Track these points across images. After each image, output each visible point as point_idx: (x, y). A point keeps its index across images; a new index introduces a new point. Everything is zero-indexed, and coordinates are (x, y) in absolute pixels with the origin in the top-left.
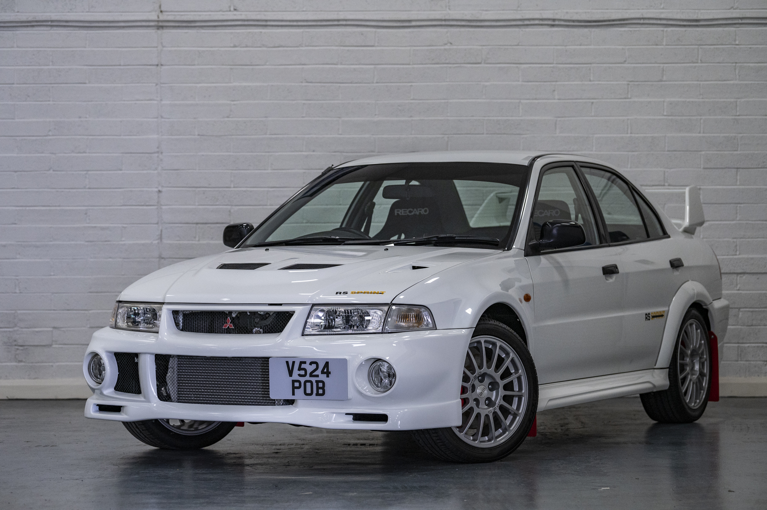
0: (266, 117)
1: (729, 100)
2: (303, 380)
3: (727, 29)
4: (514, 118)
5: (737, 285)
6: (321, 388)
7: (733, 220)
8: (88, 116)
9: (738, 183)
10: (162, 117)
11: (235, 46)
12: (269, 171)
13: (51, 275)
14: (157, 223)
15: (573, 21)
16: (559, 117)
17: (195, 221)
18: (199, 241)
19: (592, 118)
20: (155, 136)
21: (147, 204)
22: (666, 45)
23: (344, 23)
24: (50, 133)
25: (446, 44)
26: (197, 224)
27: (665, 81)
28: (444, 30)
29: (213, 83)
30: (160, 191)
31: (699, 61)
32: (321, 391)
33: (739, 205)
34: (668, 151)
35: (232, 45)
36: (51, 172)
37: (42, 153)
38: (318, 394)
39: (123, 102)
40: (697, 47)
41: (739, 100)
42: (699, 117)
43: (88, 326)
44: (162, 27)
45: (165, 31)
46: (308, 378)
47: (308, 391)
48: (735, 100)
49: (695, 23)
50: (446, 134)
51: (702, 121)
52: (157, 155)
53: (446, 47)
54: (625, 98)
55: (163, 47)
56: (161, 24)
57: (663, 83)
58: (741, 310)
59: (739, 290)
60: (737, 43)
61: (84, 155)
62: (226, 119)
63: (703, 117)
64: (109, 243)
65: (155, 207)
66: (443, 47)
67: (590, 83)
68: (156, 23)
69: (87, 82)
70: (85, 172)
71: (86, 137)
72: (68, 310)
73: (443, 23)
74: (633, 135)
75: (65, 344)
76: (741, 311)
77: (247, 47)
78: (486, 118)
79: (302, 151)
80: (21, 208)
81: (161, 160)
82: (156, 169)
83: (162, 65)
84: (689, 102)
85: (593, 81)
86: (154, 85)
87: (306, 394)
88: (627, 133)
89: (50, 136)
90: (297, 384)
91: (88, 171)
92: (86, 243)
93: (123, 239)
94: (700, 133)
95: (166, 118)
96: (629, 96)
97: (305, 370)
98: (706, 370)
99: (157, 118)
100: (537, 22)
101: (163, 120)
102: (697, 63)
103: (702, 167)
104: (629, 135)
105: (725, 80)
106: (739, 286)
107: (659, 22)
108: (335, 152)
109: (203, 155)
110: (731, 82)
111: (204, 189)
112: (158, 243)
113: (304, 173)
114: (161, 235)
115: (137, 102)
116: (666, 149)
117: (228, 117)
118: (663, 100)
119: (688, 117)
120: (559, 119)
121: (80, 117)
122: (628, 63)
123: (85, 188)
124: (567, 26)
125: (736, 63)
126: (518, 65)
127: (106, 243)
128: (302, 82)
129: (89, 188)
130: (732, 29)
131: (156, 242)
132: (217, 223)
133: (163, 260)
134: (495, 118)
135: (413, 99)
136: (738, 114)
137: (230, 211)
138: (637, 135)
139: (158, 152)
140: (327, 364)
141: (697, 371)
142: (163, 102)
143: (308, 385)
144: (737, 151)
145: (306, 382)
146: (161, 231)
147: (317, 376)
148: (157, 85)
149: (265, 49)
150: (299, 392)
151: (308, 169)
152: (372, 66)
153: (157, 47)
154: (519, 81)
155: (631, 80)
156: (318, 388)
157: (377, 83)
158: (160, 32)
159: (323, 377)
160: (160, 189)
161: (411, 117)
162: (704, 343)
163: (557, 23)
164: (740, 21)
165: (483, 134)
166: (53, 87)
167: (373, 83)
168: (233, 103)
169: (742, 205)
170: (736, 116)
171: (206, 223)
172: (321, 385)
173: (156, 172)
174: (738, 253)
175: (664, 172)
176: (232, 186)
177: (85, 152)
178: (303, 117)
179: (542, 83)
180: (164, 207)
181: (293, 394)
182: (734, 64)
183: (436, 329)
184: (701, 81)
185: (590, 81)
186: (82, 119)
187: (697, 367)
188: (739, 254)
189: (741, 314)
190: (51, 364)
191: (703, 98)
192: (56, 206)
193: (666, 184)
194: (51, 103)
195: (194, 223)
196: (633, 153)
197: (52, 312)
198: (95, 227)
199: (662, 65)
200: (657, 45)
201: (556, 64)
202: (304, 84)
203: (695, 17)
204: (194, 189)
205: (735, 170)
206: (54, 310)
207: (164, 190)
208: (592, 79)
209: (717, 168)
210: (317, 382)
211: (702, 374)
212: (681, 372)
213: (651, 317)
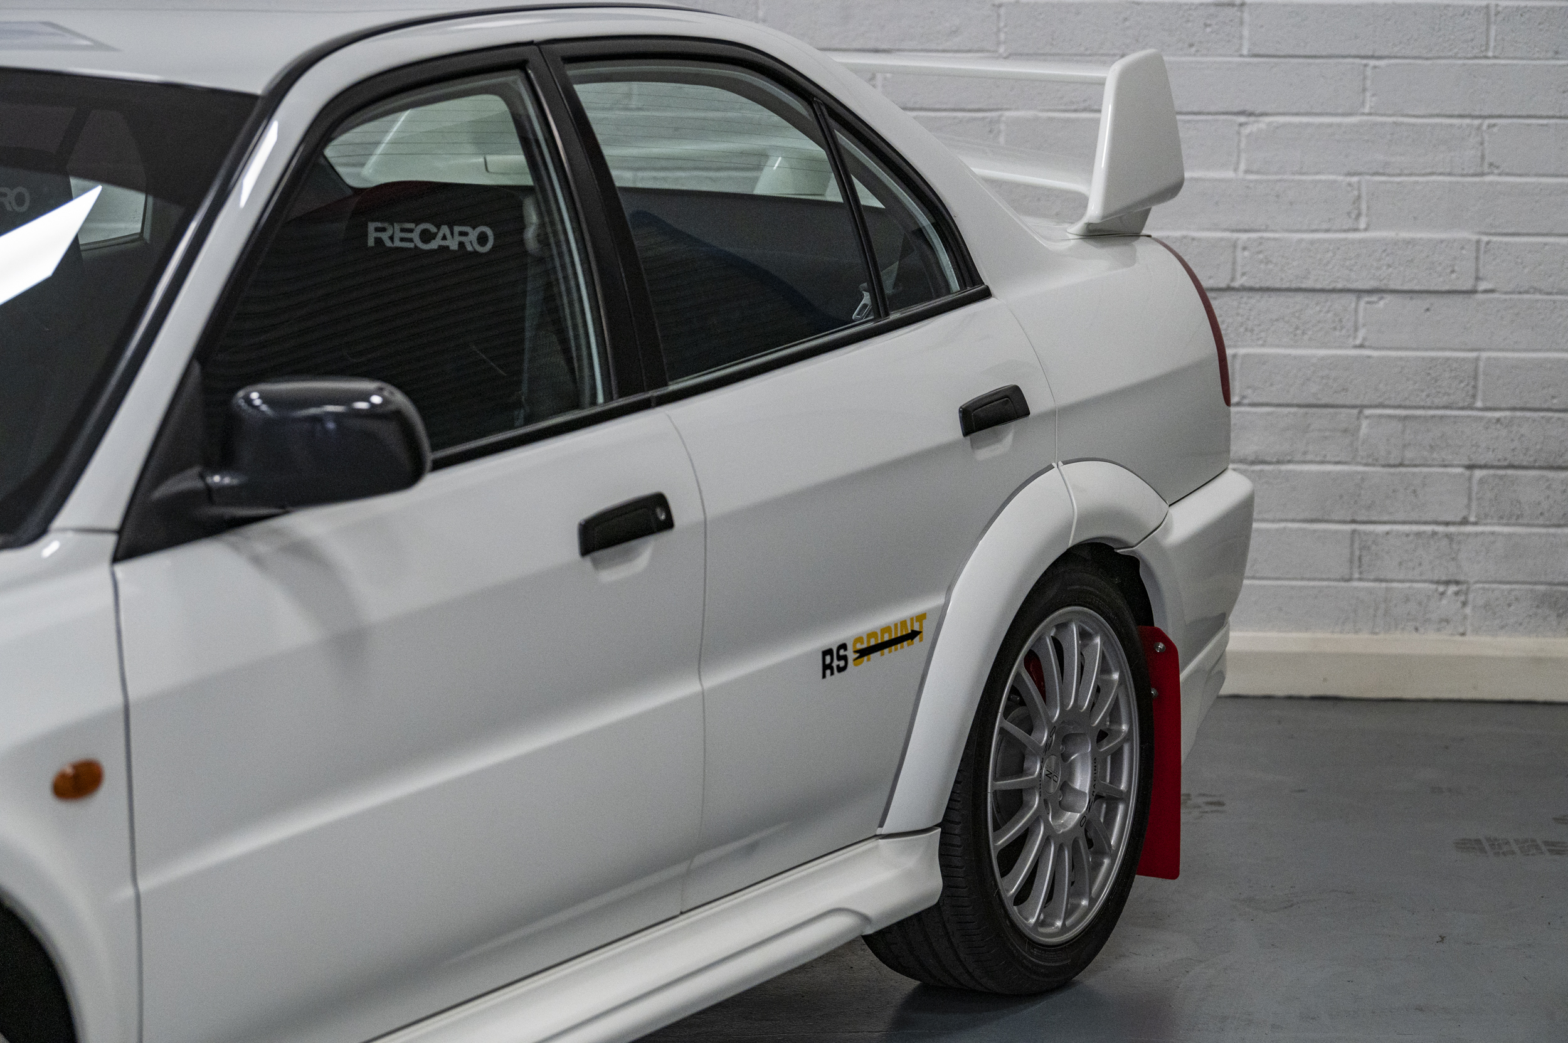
5: (1356, 330)
58: (1367, 412)
59: (1361, 346)
76: (1367, 417)
98: (1127, 781)
106: (1362, 333)
141: (1081, 793)
162: (1121, 676)
187: (1082, 781)
189: (1365, 423)
211: (1103, 796)
212: (996, 828)
213: (851, 655)
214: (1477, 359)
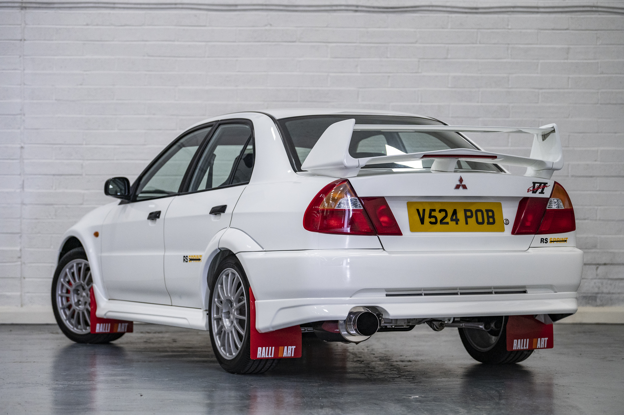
0: (113, 85)
1: (502, 75)
3: (501, 16)
4: (323, 88)
9: (510, 144)
10: (24, 84)
11: (87, 25)
12: (116, 131)
14: (20, 175)
15: (374, 7)
16: (361, 88)
17: (53, 173)
18: (55, 189)
19: (388, 89)
20: (18, 100)
21: (12, 158)
22: (451, 28)
23: (180, 6)
25: (266, 25)
26: (54, 175)
27: (450, 59)
28: (264, 13)
29: (68, 56)
30: (22, 148)
31: (478, 42)
34: (452, 117)
35: (85, 23)
40: (476, 30)
41: (511, 75)
42: (478, 89)
44: (25, 8)
45: (28, 11)
48: (507, 75)
49: (474, 10)
50: (266, 102)
51: (480, 92)
52: (19, 116)
53: (267, 28)
54: (416, 73)
55: (26, 24)
56: (24, 5)
57: (448, 60)
60: (510, 27)
62: (80, 87)
63: (481, 89)
65: (18, 161)
66: (264, 28)
68: (20, 5)
73: (264, 7)
74: (422, 104)
77: (97, 25)
78: (300, 88)
79: (144, 115)
81: (24, 121)
82: (19, 128)
83: (25, 40)
84: (469, 76)
85: (390, 58)
86: (18, 57)
88: (418, 102)
94: (478, 102)
95: (27, 85)
96: (420, 71)
99: (20, 85)
100: (343, 8)
101: (25, 86)
102: (476, 43)
105: (499, 59)
107: (445, 9)
108: (172, 115)
109: (59, 117)
110: (505, 60)
111: (61, 146)
112: (21, 191)
113: (146, 133)
114: (23, 184)
115: (3, 71)
117: (81, 85)
118: (447, 74)
119: (468, 89)
120: (361, 90)
122: (420, 43)
124: (369, 12)
125: (508, 44)
126: (327, 44)
128: (144, 56)
130: (506, 16)
131: (18, 191)
132: (72, 175)
133: (24, 206)
134: (307, 88)
135: (239, 71)
136: (510, 86)
137: (82, 165)
138: (425, 104)
142: (26, 72)
144: (508, 117)
146: (23, 181)
148: (20, 56)
149: (113, 27)
151: (149, 130)
152: (204, 44)
153: (21, 25)
154: (327, 57)
155: (421, 57)
157: (208, 57)
158: (23, 11)
160: (23, 145)
161: (236, 86)
163: (360, 9)
164: (512, 9)
165: (297, 101)
167: (204, 57)
168: (85, 73)
170: (508, 88)
171: (61, 175)
173: (19, 131)
176: (84, 143)
178: (145, 85)
179: (346, 59)
180: (26, 161)
182: (507, 46)
184: (480, 59)
185: (387, 58)
191: (481, 74)
195: (51, 175)
199: (447, 46)
200: (443, 28)
201: (360, 43)
202: (146, 58)
203: (475, 6)
204: (51, 146)
207: (26, 146)
208: (389, 56)
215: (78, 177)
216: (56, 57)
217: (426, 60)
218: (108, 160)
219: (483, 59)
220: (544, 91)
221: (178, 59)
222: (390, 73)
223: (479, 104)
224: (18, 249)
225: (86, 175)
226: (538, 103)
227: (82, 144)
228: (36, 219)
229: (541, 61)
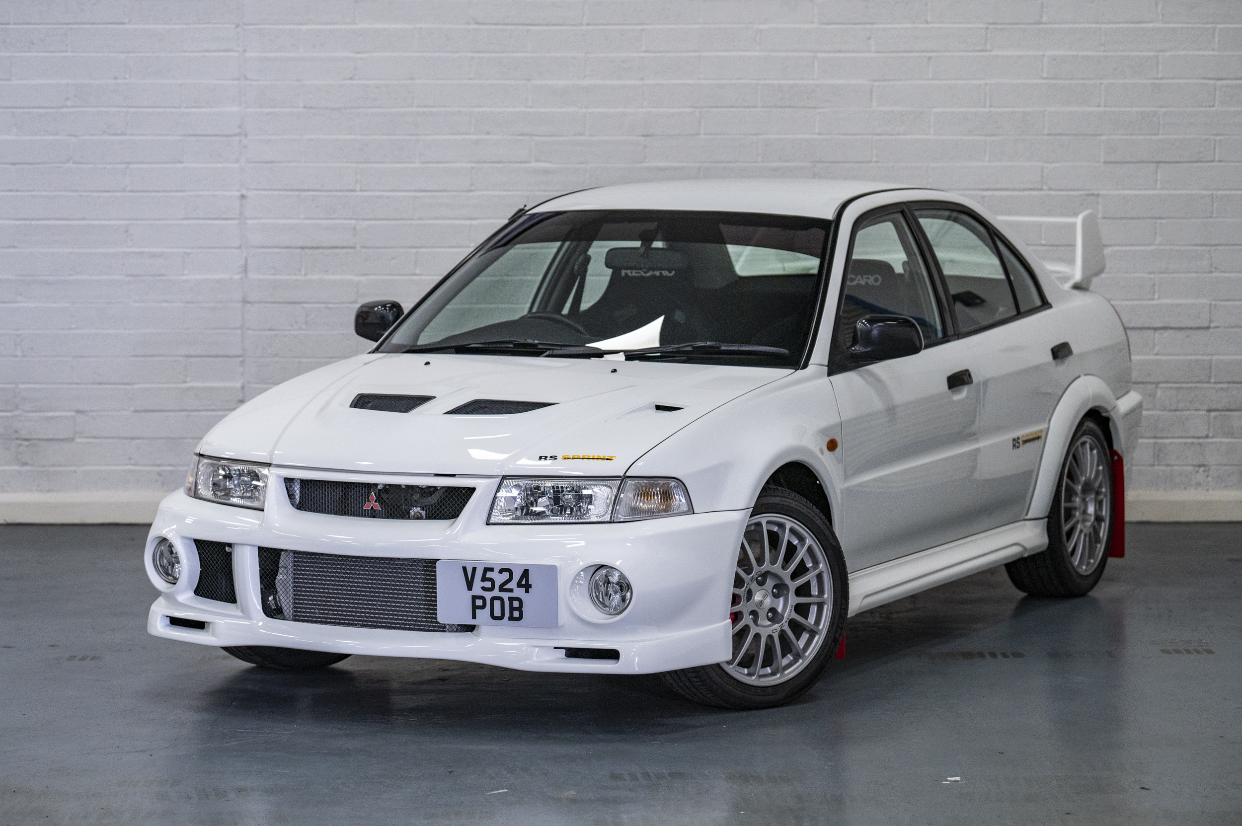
0: (412, 79)
1: (1146, 54)
2: (488, 595)
4: (805, 82)
6: (516, 609)
7: (1149, 245)
8: (128, 77)
9: (1159, 186)
10: (246, 79)
12: (417, 165)
13: (72, 329)
14: (240, 247)
16: (876, 80)
17: (300, 244)
18: (306, 275)
19: (928, 82)
20: (235, 109)
21: (224, 216)
24: (68, 103)
26: (303, 248)
27: (1045, 23)
29: (327, 24)
30: (243, 197)
32: (516, 614)
33: (1159, 221)
34: (1049, 135)
36: (70, 165)
37: (56, 134)
38: (511, 618)
39: (183, 54)
41: (1161, 54)
42: (1099, 81)
43: (132, 409)
46: (496, 593)
47: (497, 613)
48: (1155, 54)
50: (698, 107)
51: (1103, 87)
52: (238, 138)
54: (982, 51)
57: (1042, 26)
61: (123, 138)
62: (348, 82)
63: (1104, 81)
64: (163, 278)
65: (237, 222)
67: (924, 25)
69: (127, 21)
70: (124, 166)
71: (125, 110)
72: (100, 384)
74: (993, 109)
75: (95, 437)
78: (761, 82)
79: (469, 134)
80: (23, 222)
81: (246, 147)
82: (237, 161)
84: (1083, 57)
85: (931, 23)
86: (234, 26)
87: (493, 617)
88: (984, 107)
89: (67, 107)
90: (479, 602)
91: (129, 163)
92: (128, 279)
93: (186, 272)
94: (1099, 106)
95: (251, 80)
96: (988, 48)
97: (492, 580)
98: (1105, 512)
99: (238, 79)
101: (248, 82)
103: (1102, 160)
104: (987, 109)
105: (1140, 22)
106: (1157, 348)
108: (523, 135)
109: (312, 140)
110: (1151, 25)
111: (314, 193)
112: (242, 279)
113: (473, 168)
114: (246, 266)
115: (206, 54)
116: (1046, 132)
117: (351, 79)
118: (1041, 53)
119: (1081, 82)
120: (876, 83)
121: (115, 78)
123: (124, 190)
127: (159, 278)
128: (469, 24)
129: (131, 191)
131: (238, 277)
132: (335, 247)
133: (249, 305)
134: (775, 82)
135: (646, 51)
136: (1160, 76)
137: (355, 229)
138: (999, 110)
139: (239, 134)
140: (526, 573)
141: (1090, 515)
142: (248, 55)
143: (497, 604)
144: (1158, 134)
145: (493, 599)
146: (246, 260)
147: (511, 590)
148: (237, 26)
150: (483, 615)
151: (478, 162)
154: (813, 22)
155: (991, 21)
156: (512, 609)
157: (588, 24)
159: (519, 592)
160: (244, 192)
161: (642, 79)
162: (1103, 469)
165: (755, 107)
166: (71, 29)
167: (581, 25)
168: (359, 56)
169: (1163, 221)
170: (1157, 79)
171: (317, 248)
172: (516, 604)
173: (237, 165)
174: (1156, 296)
175: (1042, 169)
176: (358, 188)
177: (123, 134)
178: (471, 79)
179: (849, 26)
180: (250, 222)
181: (474, 617)
183: (694, 513)
184: (1103, 23)
185: (927, 23)
186: (118, 81)
187: (1091, 509)
188: (1159, 298)
190: (73, 468)
191: (1104, 51)
192: (78, 219)
193: (1045, 187)
194: (69, 54)
195: (298, 248)
196: (994, 138)
197: (75, 386)
198: (141, 253)
202: (472, 27)
204: (297, 193)
205: (1154, 165)
206: (77, 384)
207: (250, 194)
208: (929, 20)
209: (1126, 162)
210: (511, 600)
211: (1099, 519)
212: (1066, 521)
213: (1021, 443)
214: (1211, 360)
215: (347, 250)
216: (304, 27)
217: (1000, 27)
218: (402, 219)
219: (1108, 23)
220: (1224, 82)
221: (531, 28)
222: (932, 51)
223: (1101, 109)
224: (238, 385)
225: (363, 247)
226: (1213, 106)
227: (355, 191)
228: (271, 330)
229: (1220, 26)
